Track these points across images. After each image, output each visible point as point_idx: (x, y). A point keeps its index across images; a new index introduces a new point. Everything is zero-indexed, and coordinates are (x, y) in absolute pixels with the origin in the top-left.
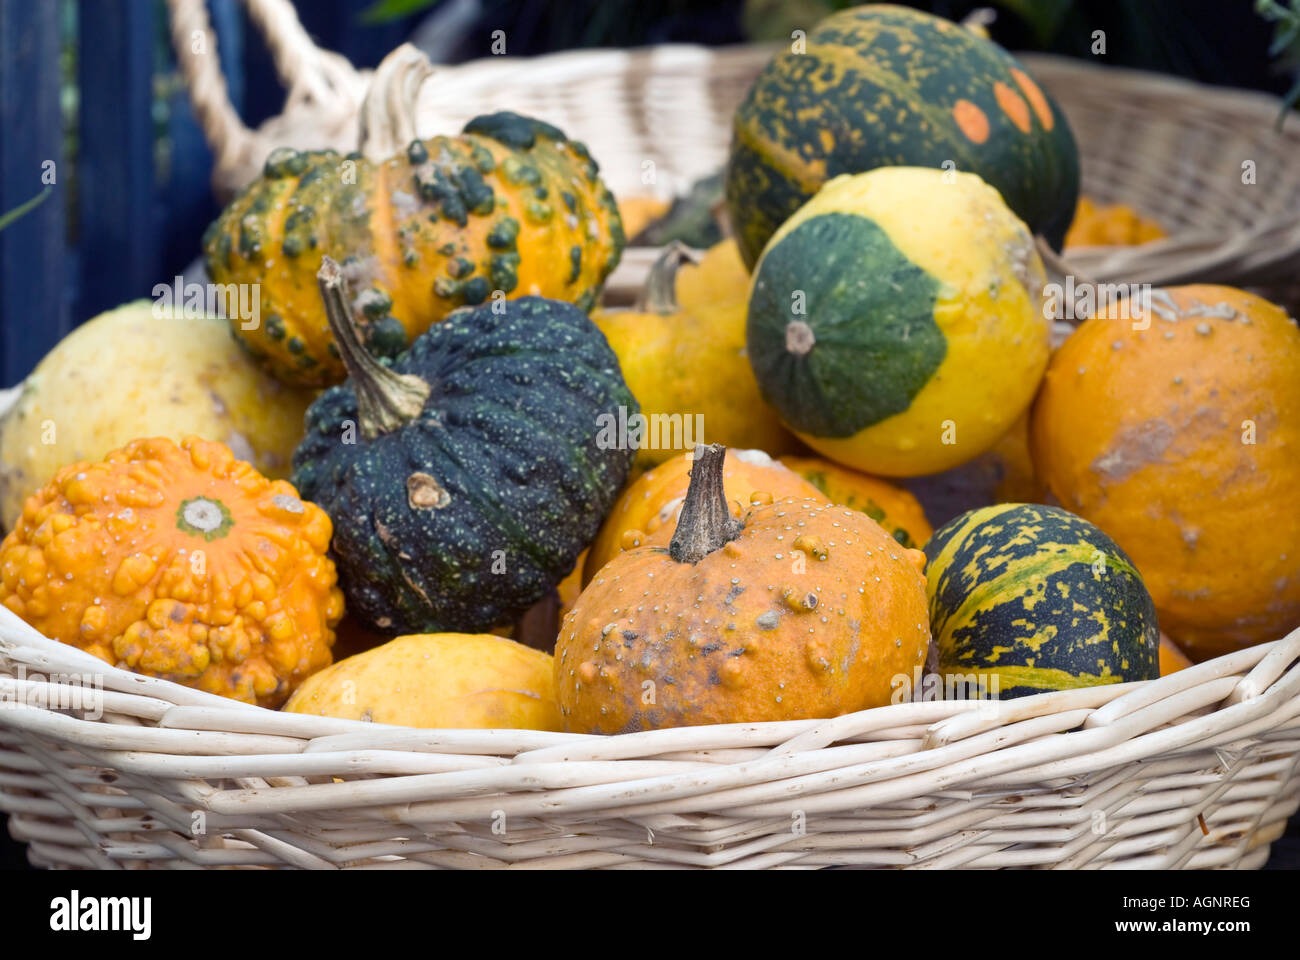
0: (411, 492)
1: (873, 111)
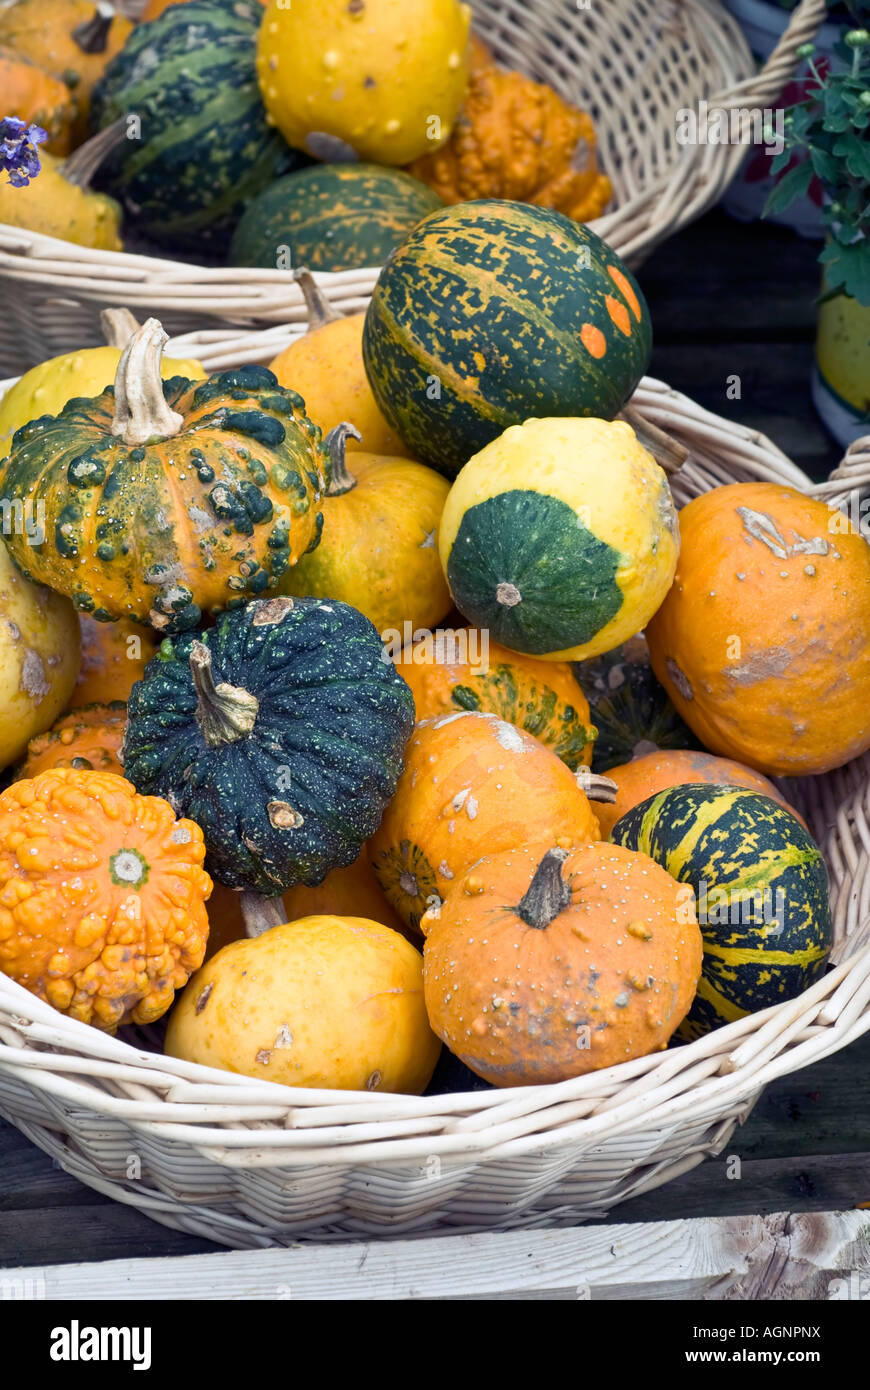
0: (271, 815)
1: (518, 339)
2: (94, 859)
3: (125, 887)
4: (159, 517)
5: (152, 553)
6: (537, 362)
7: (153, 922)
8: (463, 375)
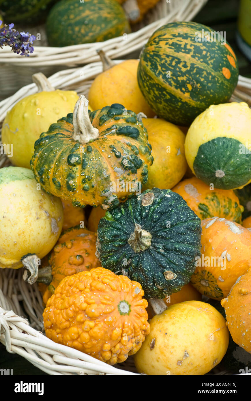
0: (165, 276)
1: (202, 77)
2: (113, 308)
3: (125, 315)
4: (104, 173)
5: (103, 186)
6: (210, 85)
7: (136, 325)
8: (184, 92)
